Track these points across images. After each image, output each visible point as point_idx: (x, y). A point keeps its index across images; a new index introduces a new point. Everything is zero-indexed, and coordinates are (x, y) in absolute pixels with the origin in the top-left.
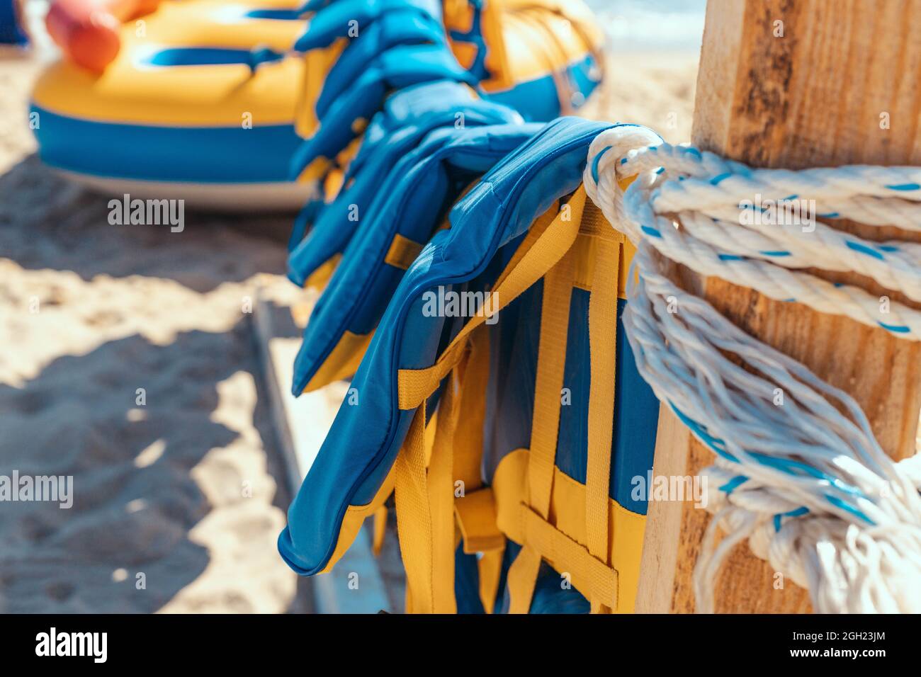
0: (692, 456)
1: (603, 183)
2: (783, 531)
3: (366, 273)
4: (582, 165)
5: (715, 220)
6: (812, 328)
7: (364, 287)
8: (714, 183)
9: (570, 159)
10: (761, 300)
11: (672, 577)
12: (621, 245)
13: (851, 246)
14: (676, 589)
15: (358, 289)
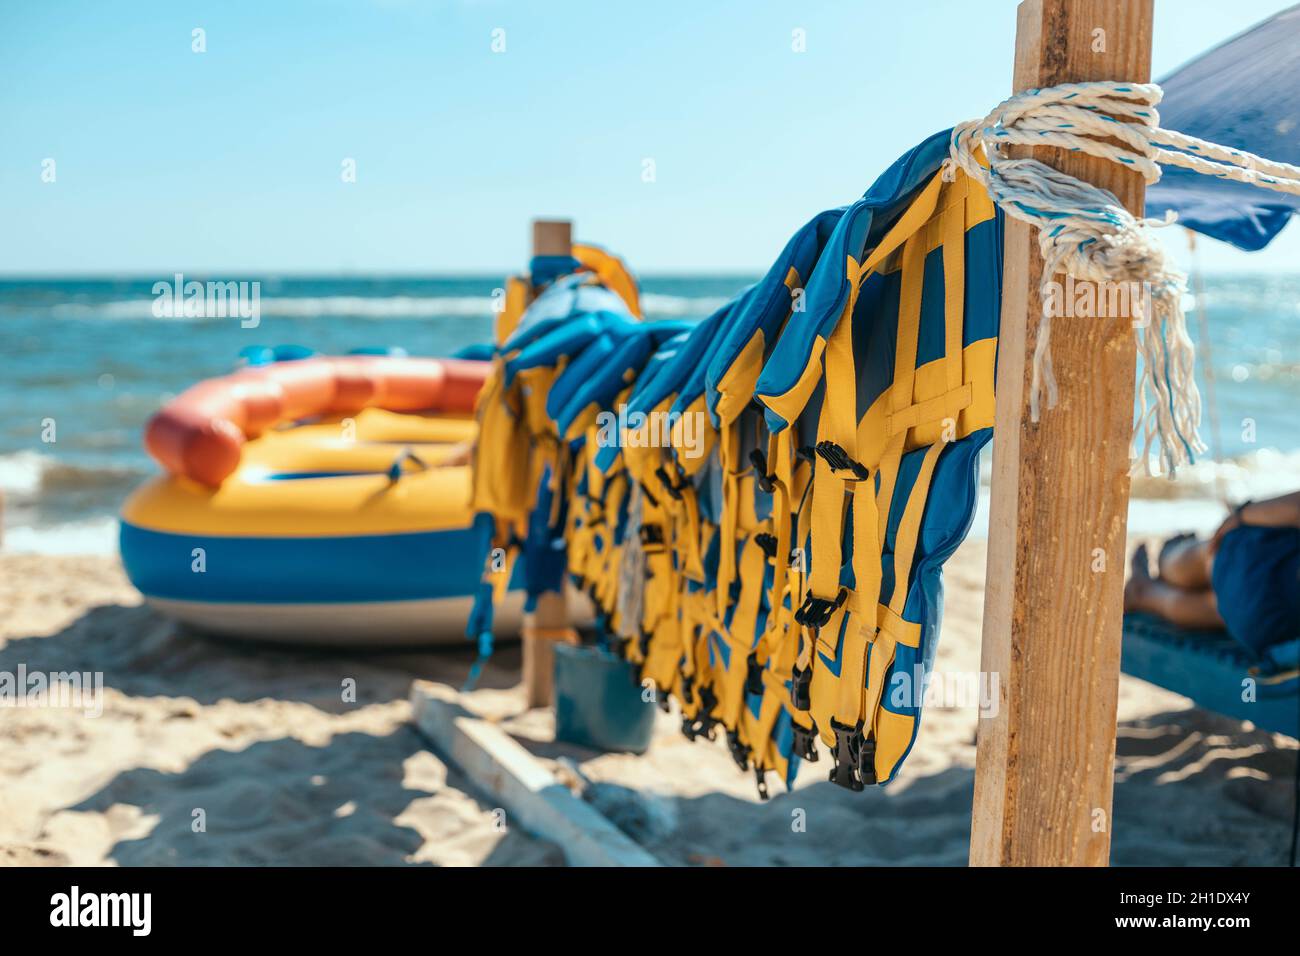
0: (1031, 243)
1: (961, 149)
2: (1084, 253)
3: (771, 291)
4: (949, 143)
5: (1035, 118)
6: (1087, 168)
7: (770, 300)
8: (1036, 94)
9: (941, 140)
10: (1062, 152)
11: (1026, 311)
12: (966, 199)
13: (1103, 118)
14: (1028, 318)
15: (766, 302)
